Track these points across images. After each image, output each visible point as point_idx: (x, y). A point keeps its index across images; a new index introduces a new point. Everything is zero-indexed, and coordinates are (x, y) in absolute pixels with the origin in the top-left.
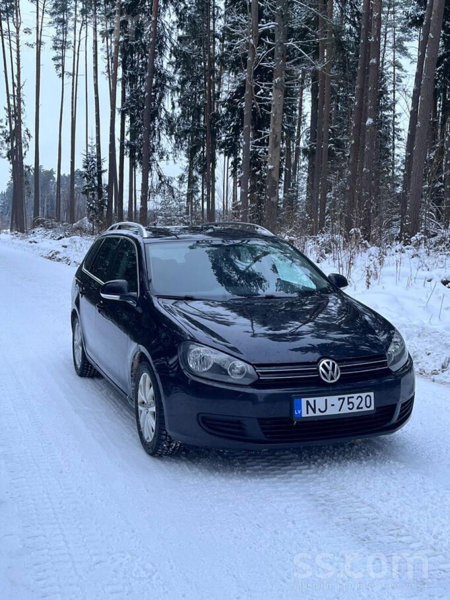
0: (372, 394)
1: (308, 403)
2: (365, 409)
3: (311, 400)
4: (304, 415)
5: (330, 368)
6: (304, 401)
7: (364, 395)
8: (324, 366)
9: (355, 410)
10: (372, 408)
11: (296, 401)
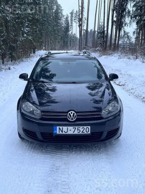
0: (89, 127)
1: (60, 129)
2: (86, 133)
3: (61, 127)
4: (58, 133)
5: (72, 115)
6: (58, 127)
7: (85, 127)
8: (69, 114)
9: (81, 133)
10: (89, 133)
11: (54, 127)
